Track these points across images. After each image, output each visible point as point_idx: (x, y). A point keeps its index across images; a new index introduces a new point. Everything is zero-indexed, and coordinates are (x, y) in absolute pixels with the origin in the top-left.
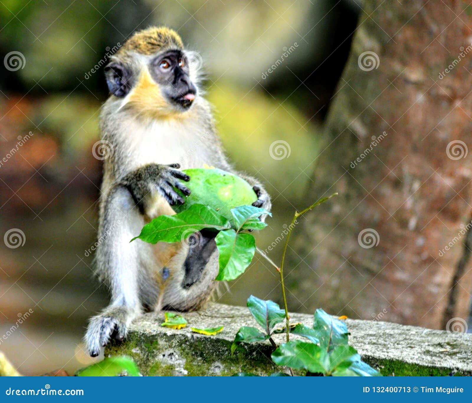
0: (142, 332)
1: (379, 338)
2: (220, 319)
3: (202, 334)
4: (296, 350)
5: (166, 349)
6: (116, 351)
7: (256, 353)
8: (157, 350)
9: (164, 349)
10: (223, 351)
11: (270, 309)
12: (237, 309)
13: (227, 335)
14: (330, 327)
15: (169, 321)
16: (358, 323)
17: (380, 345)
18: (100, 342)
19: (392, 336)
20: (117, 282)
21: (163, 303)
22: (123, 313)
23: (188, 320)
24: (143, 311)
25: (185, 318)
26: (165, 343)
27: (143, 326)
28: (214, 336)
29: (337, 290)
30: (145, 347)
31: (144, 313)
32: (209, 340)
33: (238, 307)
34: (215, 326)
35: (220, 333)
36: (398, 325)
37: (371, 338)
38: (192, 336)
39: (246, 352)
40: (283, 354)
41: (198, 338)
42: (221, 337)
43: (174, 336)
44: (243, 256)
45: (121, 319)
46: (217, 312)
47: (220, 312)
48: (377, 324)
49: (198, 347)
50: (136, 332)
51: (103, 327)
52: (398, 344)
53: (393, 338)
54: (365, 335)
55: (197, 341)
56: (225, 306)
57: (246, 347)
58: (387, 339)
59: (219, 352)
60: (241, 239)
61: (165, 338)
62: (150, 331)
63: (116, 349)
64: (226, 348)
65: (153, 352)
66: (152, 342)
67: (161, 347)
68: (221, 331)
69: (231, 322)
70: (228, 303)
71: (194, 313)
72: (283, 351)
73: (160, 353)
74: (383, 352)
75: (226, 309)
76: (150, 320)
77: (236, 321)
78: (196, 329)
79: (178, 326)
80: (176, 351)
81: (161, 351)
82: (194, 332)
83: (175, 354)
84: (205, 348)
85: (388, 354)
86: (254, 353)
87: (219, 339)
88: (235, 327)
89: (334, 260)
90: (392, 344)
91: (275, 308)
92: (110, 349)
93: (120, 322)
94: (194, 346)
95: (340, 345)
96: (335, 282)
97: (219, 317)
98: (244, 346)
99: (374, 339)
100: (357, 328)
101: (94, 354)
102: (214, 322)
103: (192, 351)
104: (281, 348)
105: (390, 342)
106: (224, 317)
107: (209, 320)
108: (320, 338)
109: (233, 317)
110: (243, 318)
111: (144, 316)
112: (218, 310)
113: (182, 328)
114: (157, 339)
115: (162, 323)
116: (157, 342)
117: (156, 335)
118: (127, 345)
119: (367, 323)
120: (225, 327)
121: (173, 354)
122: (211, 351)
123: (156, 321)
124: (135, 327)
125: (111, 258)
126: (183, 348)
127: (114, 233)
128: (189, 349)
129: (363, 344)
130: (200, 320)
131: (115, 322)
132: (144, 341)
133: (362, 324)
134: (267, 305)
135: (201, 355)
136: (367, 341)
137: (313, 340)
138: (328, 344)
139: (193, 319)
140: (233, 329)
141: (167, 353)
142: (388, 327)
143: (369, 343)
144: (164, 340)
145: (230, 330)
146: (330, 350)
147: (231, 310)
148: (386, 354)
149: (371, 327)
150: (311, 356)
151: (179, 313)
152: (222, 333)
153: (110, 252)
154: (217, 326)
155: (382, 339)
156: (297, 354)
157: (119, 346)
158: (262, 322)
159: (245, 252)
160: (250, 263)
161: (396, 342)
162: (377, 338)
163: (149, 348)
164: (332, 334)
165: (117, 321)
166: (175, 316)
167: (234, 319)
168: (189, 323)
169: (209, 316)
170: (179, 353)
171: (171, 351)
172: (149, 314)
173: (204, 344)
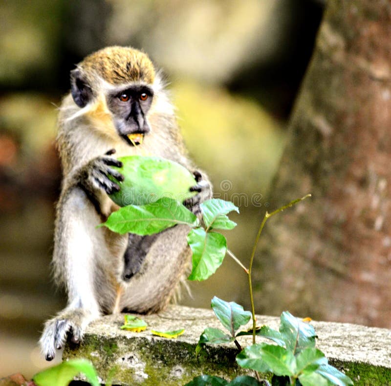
0: (101, 335)
1: (344, 341)
2: (181, 322)
3: (163, 337)
4: (261, 353)
5: (125, 352)
6: (75, 355)
7: (218, 357)
8: (117, 353)
9: (124, 353)
10: (184, 354)
11: (234, 310)
12: (199, 311)
13: (189, 338)
14: (297, 330)
15: (129, 324)
16: (323, 325)
17: (345, 347)
18: (54, 344)
19: (357, 339)
20: (72, 284)
21: (120, 305)
22: (79, 315)
23: (148, 323)
24: (103, 314)
25: (145, 321)
26: (125, 346)
27: (102, 329)
28: (175, 339)
29: (302, 292)
30: (104, 351)
31: (103, 316)
32: (170, 343)
33: (199, 310)
34: (176, 328)
35: (181, 336)
36: (363, 327)
37: (336, 340)
38: (153, 339)
39: (207, 355)
40: (248, 357)
41: (158, 341)
42: (182, 340)
43: (133, 339)
44: (214, 256)
45: (77, 321)
46: (178, 315)
47: (181, 314)
48: (342, 326)
49: (158, 351)
50: (95, 335)
51: (57, 330)
52: (363, 346)
53: (359, 340)
54: (330, 337)
55: (157, 344)
56: (186, 309)
57: (208, 350)
58: (352, 342)
59: (181, 355)
60: (211, 239)
61: (125, 342)
62: (109, 334)
63: (74, 353)
64: (187, 351)
65: (113, 356)
66: (111, 346)
67: (121, 351)
68: (182, 333)
69: (193, 324)
70: (190, 305)
71: (154, 316)
72: (248, 354)
73: (119, 357)
74: (348, 354)
75: (187, 312)
76: (109, 323)
77: (198, 323)
78: (156, 332)
79: (137, 329)
80: (137, 354)
81: (120, 354)
82: (155, 335)
83: (134, 357)
84: (165, 351)
85: (353, 356)
86: (216, 356)
87: (180, 342)
88: (196, 329)
89: (298, 261)
90: (357, 346)
91: (239, 309)
92: (69, 353)
93: (76, 324)
94: (154, 349)
95: (307, 348)
96: (299, 284)
97: (180, 320)
98: (205, 349)
99: (339, 341)
100: (321, 330)
101: (49, 357)
102: (174, 324)
103: (153, 354)
104: (246, 351)
105: (355, 344)
106: (185, 320)
107: (170, 323)
108: (285, 341)
109: (194, 319)
110: (204, 321)
111: (102, 318)
112: (180, 312)
113: (142, 331)
114: (116, 342)
115: (121, 326)
116: (116, 345)
117: (115, 338)
118: (85, 348)
119: (332, 325)
120: (186, 330)
121: (132, 357)
122: (172, 354)
123: (115, 324)
124: (94, 330)
125: (66, 260)
126: (143, 351)
127: (69, 235)
128: (149, 353)
129: (327, 347)
130: (160, 323)
131: (70, 324)
132: (103, 344)
133: (326, 326)
134: (231, 306)
135: (162, 358)
136: (331, 344)
137: (279, 342)
138: (294, 347)
139: (154, 322)
140: (194, 332)
141: (127, 356)
142: (353, 329)
143: (334, 346)
144: (124, 343)
145: (192, 333)
146: (296, 353)
147: (193, 312)
148: (352, 356)
149: (335, 330)
150: (277, 358)
151: (138, 316)
152: (183, 336)
153: (65, 254)
154: (178, 329)
155: (347, 341)
156: (262, 356)
157: (78, 349)
158: (226, 323)
159: (216, 253)
160: (221, 263)
161: (361, 345)
162: (342, 340)
163: (108, 351)
164: (298, 337)
165: (72, 323)
166: (135, 319)
167: (195, 322)
168: (149, 326)
169: (169, 319)
170: (139, 356)
171: (131, 354)
172: (107, 317)
173: (165, 347)
